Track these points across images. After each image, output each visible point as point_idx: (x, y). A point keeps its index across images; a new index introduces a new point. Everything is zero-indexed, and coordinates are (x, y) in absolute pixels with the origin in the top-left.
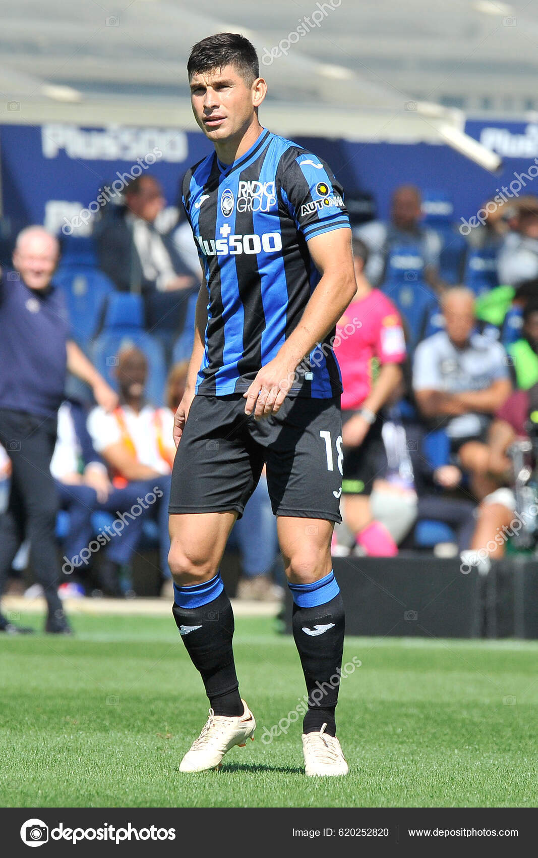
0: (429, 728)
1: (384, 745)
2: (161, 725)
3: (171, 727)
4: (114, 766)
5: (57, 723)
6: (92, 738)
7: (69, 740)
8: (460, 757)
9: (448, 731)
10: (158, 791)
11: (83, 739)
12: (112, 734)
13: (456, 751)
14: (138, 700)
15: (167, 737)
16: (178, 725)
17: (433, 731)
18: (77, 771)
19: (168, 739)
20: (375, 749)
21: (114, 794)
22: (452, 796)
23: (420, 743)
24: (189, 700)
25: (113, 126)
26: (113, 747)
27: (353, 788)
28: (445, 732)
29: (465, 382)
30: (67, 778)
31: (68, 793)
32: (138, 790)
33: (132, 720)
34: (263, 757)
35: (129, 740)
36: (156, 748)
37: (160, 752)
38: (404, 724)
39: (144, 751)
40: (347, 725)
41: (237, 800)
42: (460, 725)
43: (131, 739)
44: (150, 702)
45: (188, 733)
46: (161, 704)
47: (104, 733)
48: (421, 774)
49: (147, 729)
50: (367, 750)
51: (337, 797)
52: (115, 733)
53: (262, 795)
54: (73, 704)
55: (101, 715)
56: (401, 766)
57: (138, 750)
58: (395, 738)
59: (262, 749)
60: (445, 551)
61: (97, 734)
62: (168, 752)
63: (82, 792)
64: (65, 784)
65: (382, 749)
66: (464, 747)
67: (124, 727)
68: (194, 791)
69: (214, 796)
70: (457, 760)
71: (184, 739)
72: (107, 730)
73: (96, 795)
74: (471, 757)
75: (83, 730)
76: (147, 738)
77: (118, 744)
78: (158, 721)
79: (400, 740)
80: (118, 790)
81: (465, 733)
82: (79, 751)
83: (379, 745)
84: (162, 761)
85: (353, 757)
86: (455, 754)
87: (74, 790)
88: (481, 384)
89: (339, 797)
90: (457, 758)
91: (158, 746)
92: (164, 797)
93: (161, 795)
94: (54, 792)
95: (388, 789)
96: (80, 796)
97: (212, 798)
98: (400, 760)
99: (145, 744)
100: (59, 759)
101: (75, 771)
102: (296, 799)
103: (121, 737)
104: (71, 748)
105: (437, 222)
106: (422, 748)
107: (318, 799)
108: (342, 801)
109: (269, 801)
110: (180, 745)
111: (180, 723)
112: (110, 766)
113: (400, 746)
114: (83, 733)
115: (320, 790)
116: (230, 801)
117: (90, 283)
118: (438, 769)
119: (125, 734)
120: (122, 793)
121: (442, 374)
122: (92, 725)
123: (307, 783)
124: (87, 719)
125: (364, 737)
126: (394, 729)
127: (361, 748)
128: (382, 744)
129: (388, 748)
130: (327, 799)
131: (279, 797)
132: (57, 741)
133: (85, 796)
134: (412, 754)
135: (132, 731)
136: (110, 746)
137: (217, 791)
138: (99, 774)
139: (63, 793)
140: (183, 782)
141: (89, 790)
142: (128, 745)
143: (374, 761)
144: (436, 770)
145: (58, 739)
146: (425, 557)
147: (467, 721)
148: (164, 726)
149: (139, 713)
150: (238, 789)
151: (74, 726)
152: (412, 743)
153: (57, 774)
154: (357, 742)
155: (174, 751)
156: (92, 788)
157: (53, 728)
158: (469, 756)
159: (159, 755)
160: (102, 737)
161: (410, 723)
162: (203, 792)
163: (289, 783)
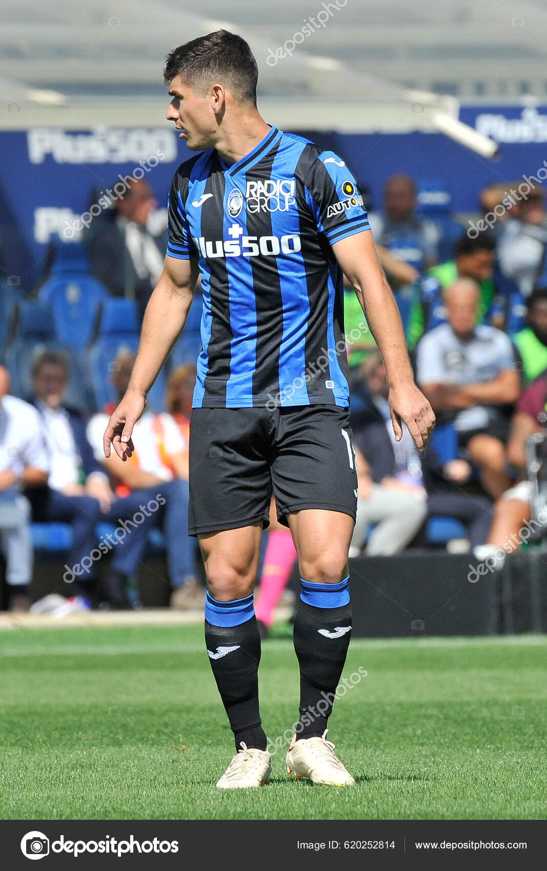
0: (450, 728)
1: (404, 748)
2: (176, 737)
3: (185, 739)
4: (129, 781)
5: (68, 740)
6: (106, 753)
7: (82, 756)
8: (482, 756)
9: (468, 730)
10: (175, 805)
11: (96, 755)
12: (126, 748)
13: (478, 751)
14: (151, 712)
15: (182, 749)
16: (193, 736)
17: (453, 731)
18: (92, 788)
19: (183, 750)
20: (395, 752)
21: (130, 809)
22: (475, 796)
23: (441, 744)
24: (203, 710)
25: (100, 128)
26: (127, 762)
27: (375, 793)
28: (466, 732)
29: (471, 374)
30: (82, 795)
31: (83, 810)
32: (155, 803)
33: (146, 733)
34: (281, 764)
35: (144, 753)
36: (171, 760)
37: (176, 764)
38: (424, 725)
39: (159, 764)
40: (365, 729)
41: (256, 810)
42: (480, 723)
43: (146, 753)
44: (164, 714)
45: (203, 745)
46: (174, 716)
47: (117, 747)
48: (444, 775)
49: (161, 742)
50: (387, 753)
51: (359, 802)
52: (128, 747)
53: (282, 804)
54: (84, 720)
55: (113, 729)
56: (422, 768)
57: (153, 764)
58: (415, 740)
59: (280, 757)
60: (458, 547)
61: (110, 750)
62: (184, 764)
63: (98, 809)
64: (81, 801)
65: (402, 752)
66: (486, 746)
67: (138, 741)
68: (212, 802)
69: (232, 807)
70: (480, 759)
71: (199, 750)
72: (121, 745)
73: (112, 810)
74: (493, 757)
75: (96, 746)
76: (162, 751)
77: (132, 758)
78: (172, 733)
79: (421, 742)
80: (135, 805)
81: (487, 732)
82: (93, 767)
83: (399, 748)
84: (178, 773)
85: (373, 762)
86: (477, 754)
87: (90, 806)
88: (487, 375)
89: (361, 803)
90: (479, 757)
91: (173, 758)
92: (182, 810)
93: (178, 808)
94: (69, 810)
95: (410, 792)
96: (96, 813)
97: (231, 809)
98: (421, 762)
99: (160, 757)
100: (73, 776)
101: (90, 788)
102: (317, 806)
103: (135, 751)
104: (84, 764)
105: (434, 212)
106: (443, 748)
107: (339, 806)
108: (364, 806)
109: (290, 810)
110: (196, 756)
111: (194, 734)
112: (125, 781)
113: (421, 748)
114: (96, 749)
115: (341, 796)
116: (249, 811)
117: (84, 289)
118: (460, 770)
119: (139, 748)
120: (139, 807)
121: (447, 367)
122: (105, 740)
123: (327, 790)
124: (100, 734)
125: (383, 741)
126: (414, 731)
127: (381, 752)
128: (402, 747)
129: (408, 751)
130: (348, 805)
131: (299, 805)
132: (70, 757)
133: (102, 812)
134: (434, 756)
135: (146, 745)
136: (125, 761)
137: (235, 801)
138: (114, 790)
139: (78, 811)
140: (201, 793)
141: (104, 807)
142: (143, 758)
143: (394, 765)
144: (458, 771)
145: (71, 756)
146: (438, 554)
147: (488, 720)
148: (179, 738)
149: (153, 725)
150: (257, 799)
151: (86, 742)
152: (432, 744)
153: (71, 791)
154: (377, 746)
155: (190, 762)
156: (107, 804)
157: (65, 745)
158: (492, 754)
159: (175, 767)
160: (115, 751)
161: (430, 725)
162: (221, 803)
163: (309, 790)
